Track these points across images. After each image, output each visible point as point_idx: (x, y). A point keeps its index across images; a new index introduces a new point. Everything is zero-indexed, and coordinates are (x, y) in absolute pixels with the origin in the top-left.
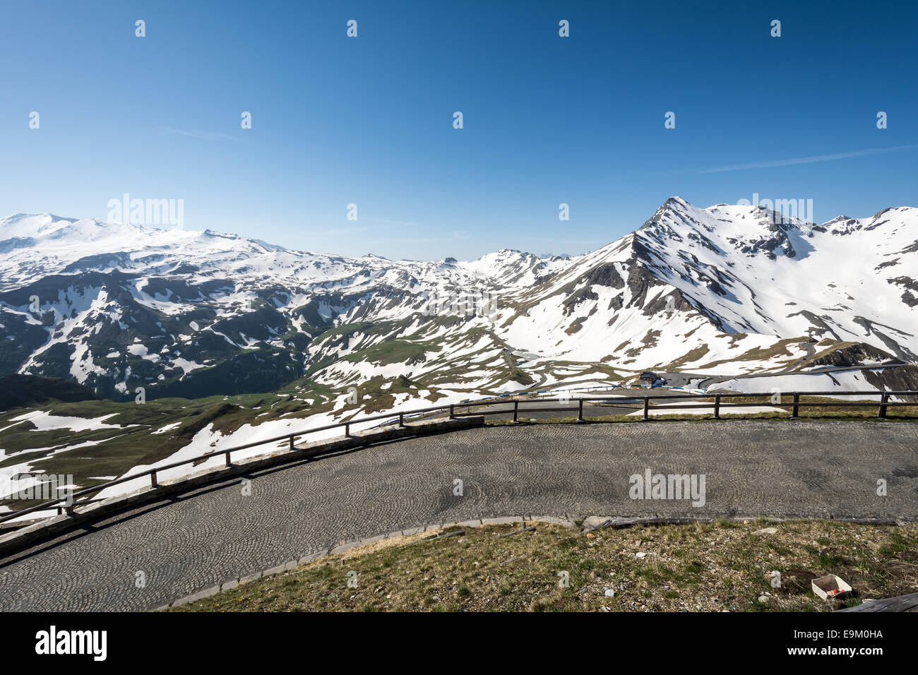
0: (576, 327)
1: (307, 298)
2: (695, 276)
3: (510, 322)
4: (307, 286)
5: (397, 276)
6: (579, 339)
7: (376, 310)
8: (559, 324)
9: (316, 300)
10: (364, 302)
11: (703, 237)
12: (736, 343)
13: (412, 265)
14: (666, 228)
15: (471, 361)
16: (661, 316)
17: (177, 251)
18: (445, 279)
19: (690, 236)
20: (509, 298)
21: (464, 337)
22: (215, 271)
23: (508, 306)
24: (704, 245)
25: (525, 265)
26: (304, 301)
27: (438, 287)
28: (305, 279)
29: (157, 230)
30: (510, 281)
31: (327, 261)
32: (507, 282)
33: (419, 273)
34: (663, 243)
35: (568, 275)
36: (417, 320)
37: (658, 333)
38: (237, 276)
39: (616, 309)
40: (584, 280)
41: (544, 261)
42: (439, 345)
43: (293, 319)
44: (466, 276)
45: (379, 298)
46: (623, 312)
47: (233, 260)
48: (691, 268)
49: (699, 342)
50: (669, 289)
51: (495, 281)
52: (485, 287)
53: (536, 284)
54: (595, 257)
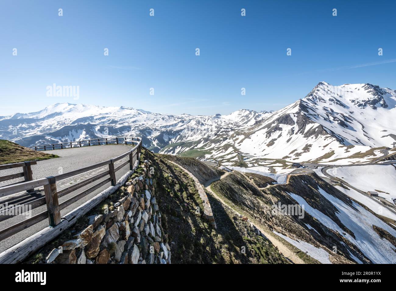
0: (271, 143)
1: (159, 132)
2: (331, 118)
3: (242, 141)
4: (159, 127)
5: (195, 122)
6: (273, 148)
7: (187, 137)
8: (264, 141)
9: (163, 133)
11: (337, 100)
12: (348, 150)
13: (202, 118)
14: (318, 97)
15: (224, 158)
16: (312, 138)
17: (111, 115)
18: (215, 123)
19: (331, 100)
20: (242, 131)
21: (222, 148)
22: (124, 123)
23: (242, 134)
24: (337, 104)
26: (157, 134)
27: (212, 127)
28: (158, 125)
29: (104, 107)
31: (167, 117)
32: (243, 124)
33: (205, 121)
34: (316, 104)
35: (269, 120)
36: (203, 141)
37: (310, 146)
38: (132, 124)
39: (291, 135)
40: (276, 122)
41: (260, 114)
42: (211, 151)
43: (153, 141)
44: (225, 122)
46: (294, 136)
47: (131, 118)
48: (329, 115)
49: (330, 150)
50: (316, 125)
51: (238, 123)
52: (233, 126)
53: (255, 124)
54: (282, 111)
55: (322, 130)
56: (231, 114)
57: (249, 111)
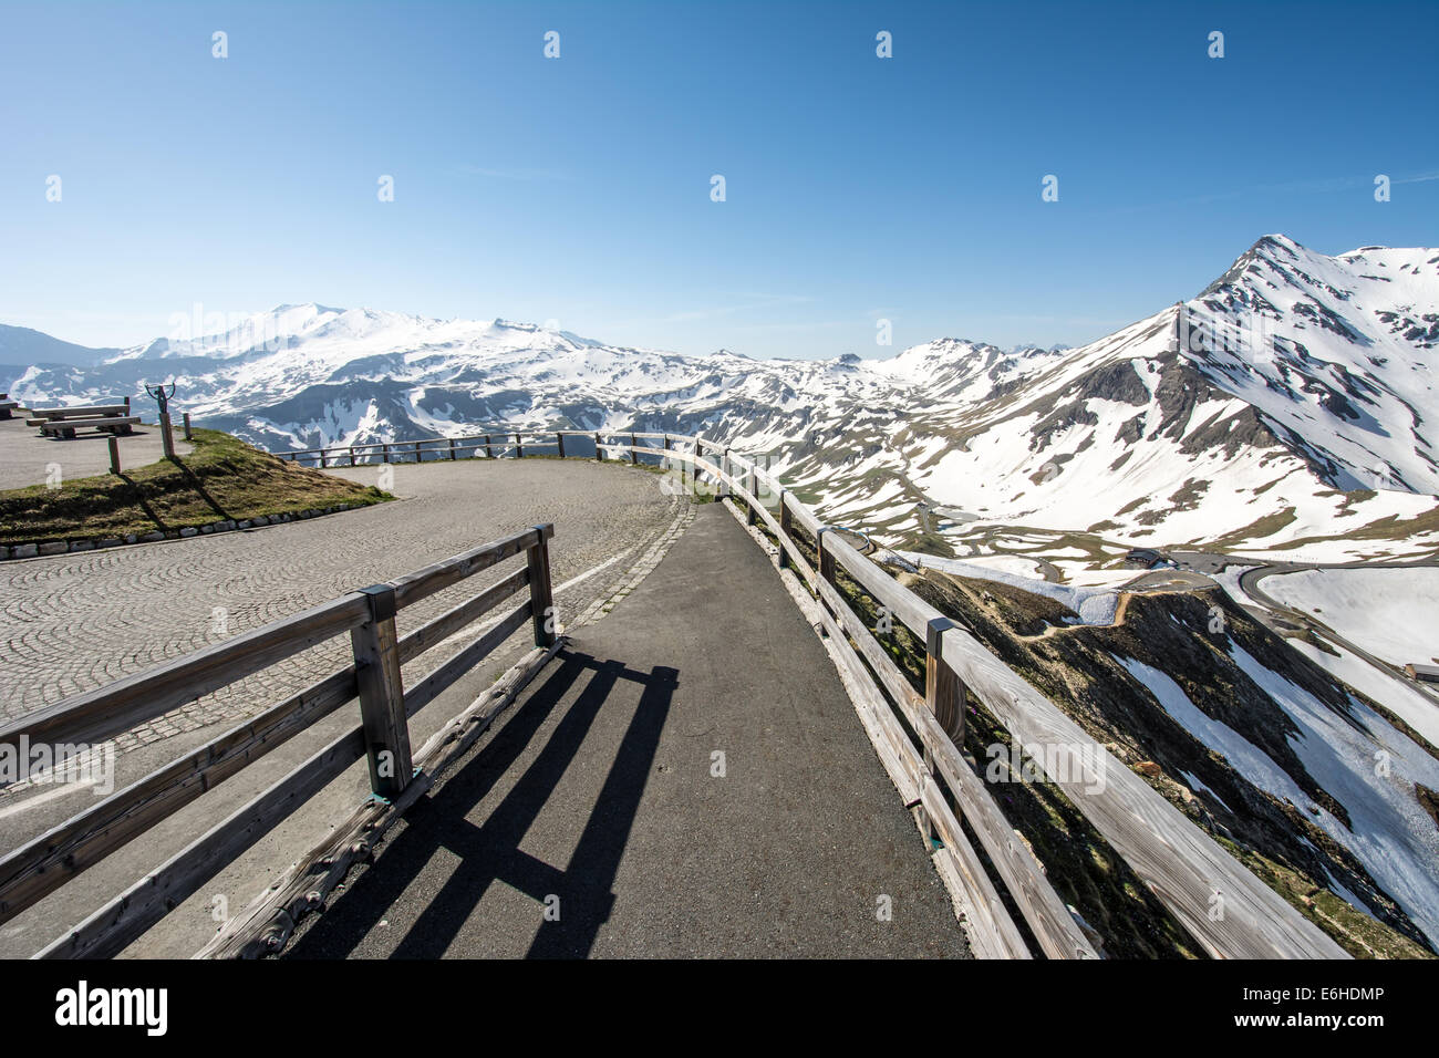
0: (1050, 471)
1: (630, 417)
2: (1297, 382)
3: (935, 460)
4: (630, 399)
5: (762, 385)
6: (1055, 489)
7: (729, 437)
8: (1022, 464)
9: (642, 419)
10: (710, 424)
11: (1325, 310)
12: (1351, 507)
13: (787, 367)
14: (1250, 295)
15: (864, 521)
16: (1214, 456)
17: (460, 351)
18: (838, 388)
19: (1298, 308)
20: (939, 421)
21: (860, 481)
22: (507, 378)
23: (936, 433)
24: (1325, 324)
25: (977, 366)
26: (624, 422)
27: (827, 402)
28: (627, 390)
29: (437, 321)
30: (949, 392)
31: (660, 363)
32: (944, 395)
33: (797, 380)
35: (1047, 382)
36: (789, 455)
37: (1204, 485)
38: (536, 385)
39: (1129, 442)
40: (1073, 390)
41: (1011, 357)
42: (818, 493)
45: (734, 418)
46: (1142, 447)
47: (531, 362)
48: (1290, 368)
49: (1281, 504)
50: (1236, 406)
51: (923, 392)
52: (903, 402)
53: (989, 397)
54: (1100, 350)
55: (1254, 428)
56: (898, 356)
57: (969, 346)
